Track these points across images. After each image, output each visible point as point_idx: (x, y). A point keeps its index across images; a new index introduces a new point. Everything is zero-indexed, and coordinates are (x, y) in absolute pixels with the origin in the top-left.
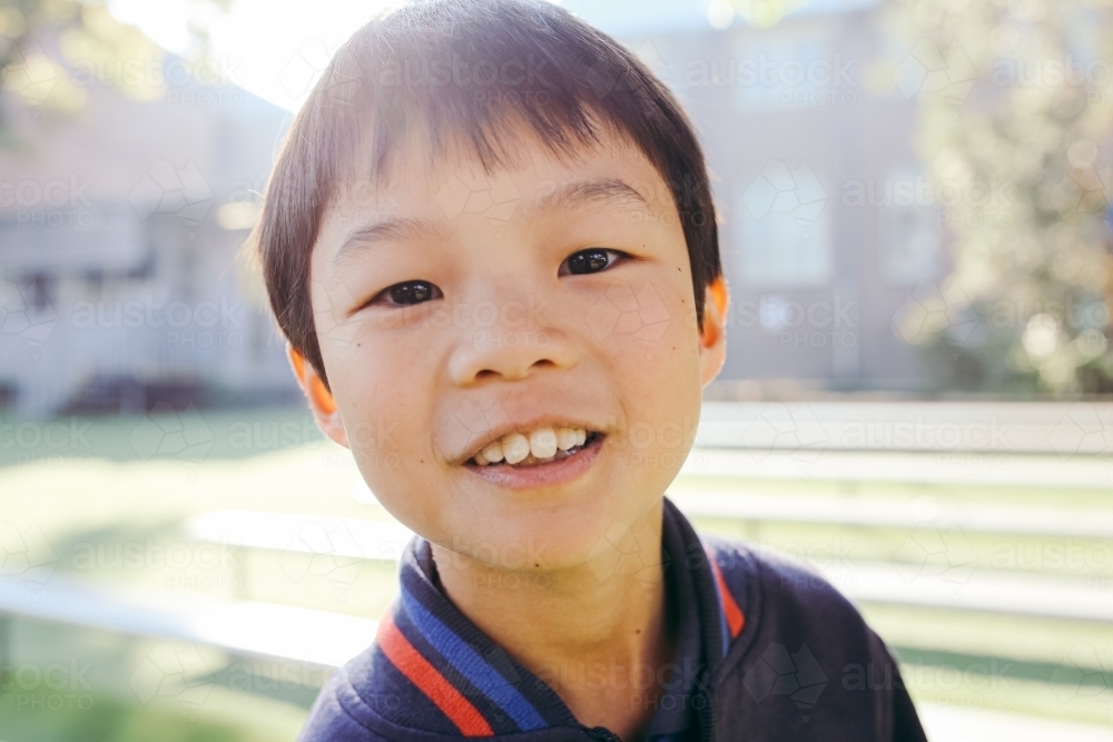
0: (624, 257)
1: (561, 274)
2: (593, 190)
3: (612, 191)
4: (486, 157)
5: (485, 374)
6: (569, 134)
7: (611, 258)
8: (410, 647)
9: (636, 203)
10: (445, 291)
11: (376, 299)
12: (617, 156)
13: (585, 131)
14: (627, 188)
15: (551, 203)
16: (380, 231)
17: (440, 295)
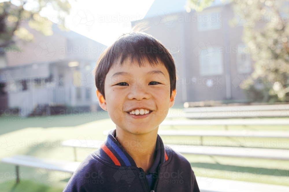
0: (159, 83)
1: (149, 85)
2: (156, 72)
3: (160, 73)
4: (140, 64)
5: (134, 99)
6: (154, 62)
7: (157, 83)
8: (108, 148)
9: (163, 75)
10: (129, 85)
11: (117, 84)
12: (161, 67)
13: (157, 62)
14: (162, 72)
15: (149, 73)
16: (120, 73)
17: (128, 85)
